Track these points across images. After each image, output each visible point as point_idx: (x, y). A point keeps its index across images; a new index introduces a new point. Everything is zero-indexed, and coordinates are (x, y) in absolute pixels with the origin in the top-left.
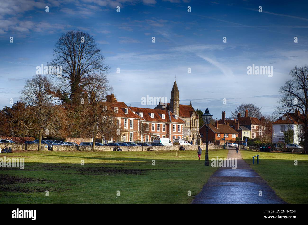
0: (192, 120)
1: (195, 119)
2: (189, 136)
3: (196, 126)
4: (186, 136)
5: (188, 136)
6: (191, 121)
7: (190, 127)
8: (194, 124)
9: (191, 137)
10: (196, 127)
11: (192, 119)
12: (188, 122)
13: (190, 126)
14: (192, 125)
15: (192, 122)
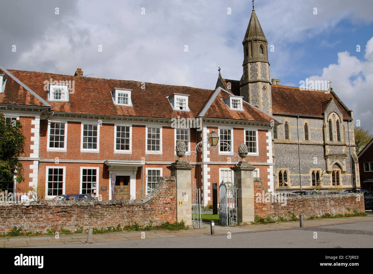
0: (327, 124)
1: (337, 122)
2: (320, 169)
3: (342, 140)
4: (311, 169)
5: (316, 170)
6: (324, 127)
7: (324, 146)
8: (335, 134)
9: (328, 172)
10: (345, 145)
11: (330, 122)
12: (316, 128)
13: (324, 140)
14: (331, 139)
15: (327, 129)
